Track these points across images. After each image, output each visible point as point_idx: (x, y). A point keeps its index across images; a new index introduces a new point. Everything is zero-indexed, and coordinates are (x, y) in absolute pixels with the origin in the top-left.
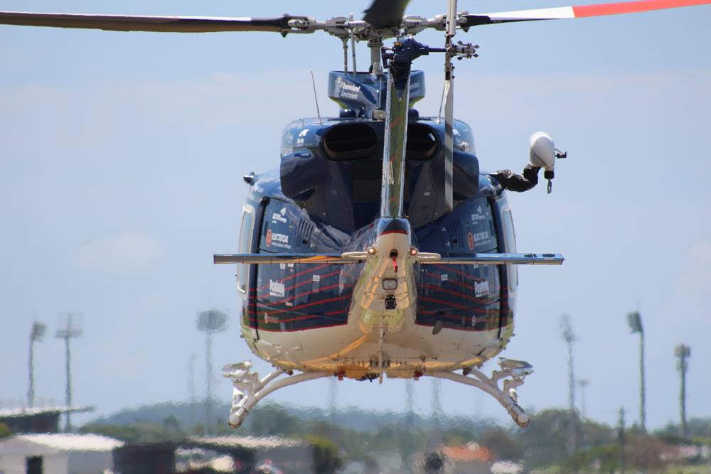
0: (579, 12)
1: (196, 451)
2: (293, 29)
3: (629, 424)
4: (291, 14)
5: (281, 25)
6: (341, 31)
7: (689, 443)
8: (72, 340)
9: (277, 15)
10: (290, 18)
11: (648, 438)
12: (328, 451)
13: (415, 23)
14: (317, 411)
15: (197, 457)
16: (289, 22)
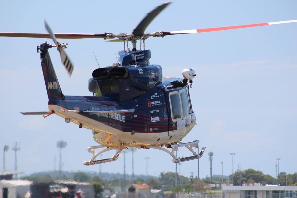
0: (199, 31)
1: (57, 186)
2: (108, 37)
3: (194, 177)
4: (107, 33)
5: (104, 36)
6: (123, 38)
7: (212, 183)
8: (17, 152)
9: (103, 33)
10: (107, 34)
11: (200, 181)
12: (99, 186)
13: (147, 35)
14: (95, 173)
15: (57, 188)
16: (107, 35)
